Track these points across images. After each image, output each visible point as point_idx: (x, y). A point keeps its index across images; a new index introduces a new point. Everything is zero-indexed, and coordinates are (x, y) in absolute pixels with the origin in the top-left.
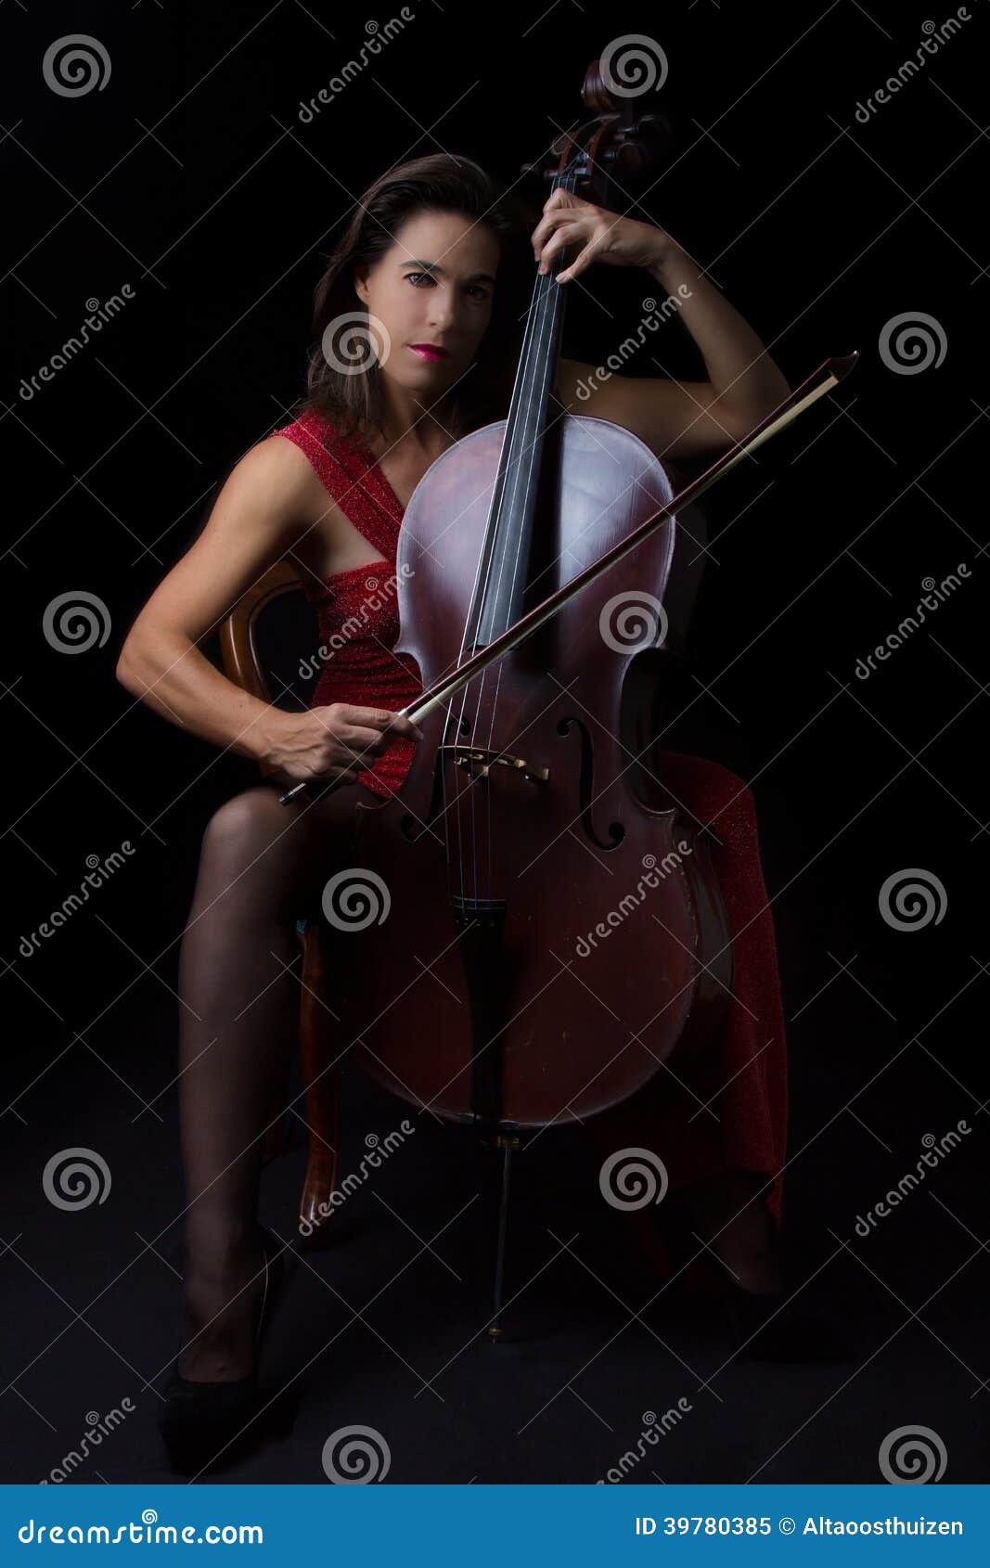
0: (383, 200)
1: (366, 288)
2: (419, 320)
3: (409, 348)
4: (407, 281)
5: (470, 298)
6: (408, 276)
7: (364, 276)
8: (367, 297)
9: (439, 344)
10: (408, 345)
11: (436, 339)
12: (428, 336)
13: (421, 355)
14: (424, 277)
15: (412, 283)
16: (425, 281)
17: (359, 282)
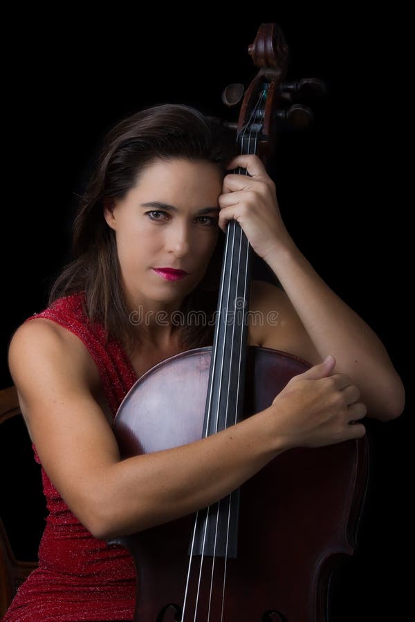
0: (122, 153)
1: (113, 217)
2: (158, 249)
3: (152, 270)
4: (147, 217)
5: (200, 225)
6: (147, 213)
7: (111, 207)
8: (113, 223)
9: (177, 267)
10: (151, 268)
11: (174, 263)
12: (167, 261)
13: (162, 276)
14: (161, 213)
15: (152, 218)
16: (162, 216)
17: (108, 212)
